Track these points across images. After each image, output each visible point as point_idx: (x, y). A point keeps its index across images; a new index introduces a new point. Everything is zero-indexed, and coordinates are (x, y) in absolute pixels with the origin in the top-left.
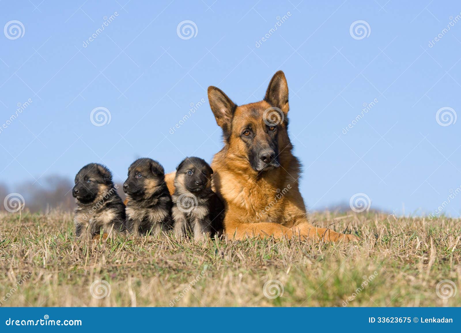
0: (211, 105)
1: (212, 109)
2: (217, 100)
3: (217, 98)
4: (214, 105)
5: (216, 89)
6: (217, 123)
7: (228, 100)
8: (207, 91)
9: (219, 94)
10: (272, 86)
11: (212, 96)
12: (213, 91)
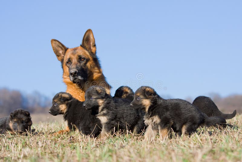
0: (54, 50)
1: (54, 52)
2: (57, 46)
3: (56, 45)
4: (55, 49)
5: (55, 40)
6: (58, 59)
7: (63, 46)
8: (51, 42)
9: (57, 43)
10: (85, 38)
11: (54, 45)
12: (54, 42)
